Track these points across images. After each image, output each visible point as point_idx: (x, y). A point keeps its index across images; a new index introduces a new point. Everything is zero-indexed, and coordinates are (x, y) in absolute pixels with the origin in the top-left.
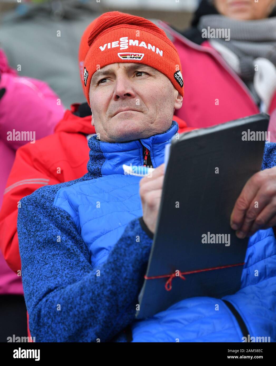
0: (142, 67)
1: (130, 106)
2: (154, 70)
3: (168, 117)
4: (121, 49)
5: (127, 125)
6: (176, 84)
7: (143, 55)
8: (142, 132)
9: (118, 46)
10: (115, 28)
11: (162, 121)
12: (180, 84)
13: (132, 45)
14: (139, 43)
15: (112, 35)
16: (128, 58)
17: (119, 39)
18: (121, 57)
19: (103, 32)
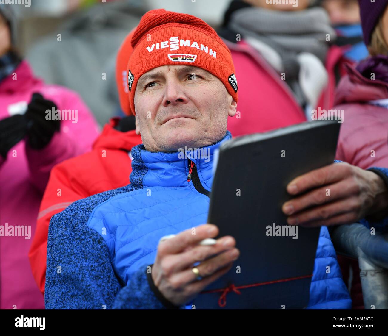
0: (195, 70)
1: (182, 113)
2: (208, 73)
3: (223, 124)
4: (171, 50)
5: (179, 133)
6: (231, 89)
7: (196, 56)
8: (196, 141)
9: (168, 46)
10: (163, 27)
11: (217, 129)
12: (234, 89)
13: (183, 45)
14: (191, 44)
15: (161, 34)
16: (180, 60)
17: (169, 39)
18: (171, 59)
19: (149, 31)
